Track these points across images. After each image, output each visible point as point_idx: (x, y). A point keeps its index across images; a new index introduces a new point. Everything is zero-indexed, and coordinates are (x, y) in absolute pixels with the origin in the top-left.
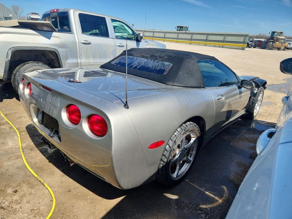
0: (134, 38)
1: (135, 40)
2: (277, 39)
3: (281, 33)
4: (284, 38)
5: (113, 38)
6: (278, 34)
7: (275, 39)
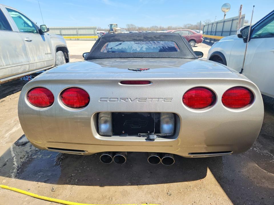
0: (36, 31)
1: (37, 32)
2: (116, 30)
3: (116, 25)
4: (120, 29)
5: (17, 32)
6: (114, 26)
7: (114, 30)
